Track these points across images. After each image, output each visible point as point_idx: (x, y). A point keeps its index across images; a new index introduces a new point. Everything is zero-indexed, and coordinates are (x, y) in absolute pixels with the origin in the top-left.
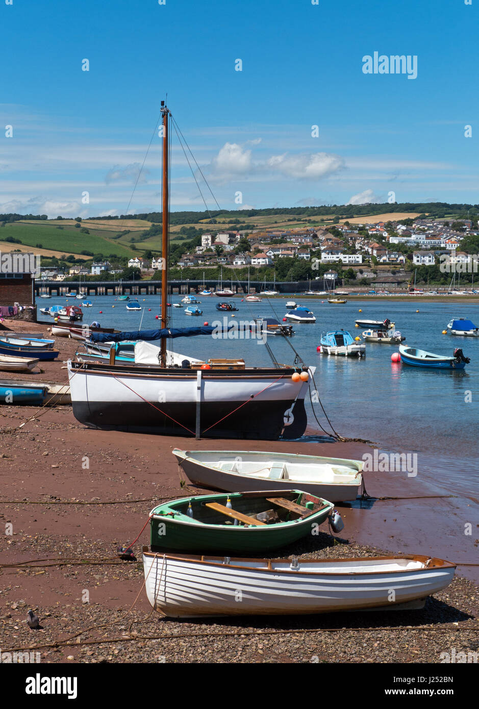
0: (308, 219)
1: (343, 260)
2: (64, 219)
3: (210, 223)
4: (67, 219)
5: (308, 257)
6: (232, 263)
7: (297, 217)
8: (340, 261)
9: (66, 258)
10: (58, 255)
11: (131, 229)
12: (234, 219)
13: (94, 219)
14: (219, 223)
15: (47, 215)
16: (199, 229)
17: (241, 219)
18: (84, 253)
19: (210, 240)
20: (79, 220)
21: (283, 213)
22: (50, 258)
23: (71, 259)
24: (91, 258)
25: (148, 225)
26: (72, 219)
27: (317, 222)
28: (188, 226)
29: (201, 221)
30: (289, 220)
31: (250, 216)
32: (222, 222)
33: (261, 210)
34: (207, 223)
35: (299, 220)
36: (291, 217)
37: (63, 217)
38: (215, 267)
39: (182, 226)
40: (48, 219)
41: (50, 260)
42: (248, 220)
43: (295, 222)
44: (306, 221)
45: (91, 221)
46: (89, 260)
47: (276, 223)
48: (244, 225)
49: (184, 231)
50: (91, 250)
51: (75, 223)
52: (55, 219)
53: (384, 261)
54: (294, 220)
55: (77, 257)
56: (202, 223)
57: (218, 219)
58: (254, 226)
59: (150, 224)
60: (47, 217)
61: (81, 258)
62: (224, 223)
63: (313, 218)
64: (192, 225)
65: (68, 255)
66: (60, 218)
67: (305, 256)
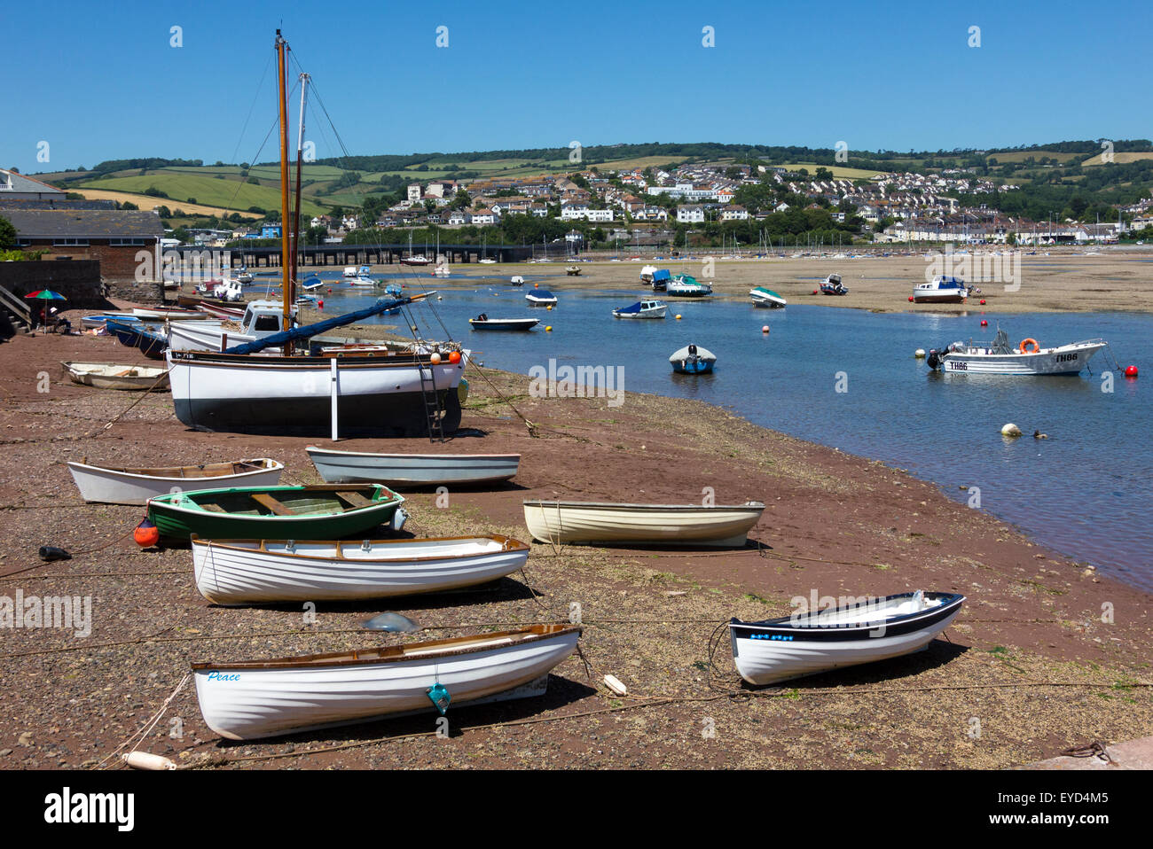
0: (546, 164)
1: (590, 216)
2: (225, 165)
3: (420, 170)
4: (229, 166)
5: (544, 214)
6: (447, 222)
7: (532, 162)
8: (586, 218)
9: (228, 217)
10: (219, 213)
11: (316, 179)
12: (450, 165)
13: (265, 165)
14: (432, 170)
15: (202, 159)
16: (406, 178)
17: (461, 165)
18: (253, 210)
19: (419, 192)
20: (245, 166)
21: (513, 157)
22: (208, 217)
23: (236, 218)
24: (263, 216)
25: (337, 173)
26: (236, 165)
27: (559, 168)
28: (391, 174)
29: (408, 167)
30: (522, 166)
31: (471, 161)
32: (435, 169)
33: (485, 153)
34: (415, 170)
35: (535, 166)
36: (525, 162)
37: (224, 163)
38: (425, 227)
39: (384, 173)
40: (204, 164)
41: (207, 220)
42: (469, 166)
43: (530, 168)
44: (544, 166)
45: (261, 168)
46: (259, 219)
47: (505, 169)
48: (464, 172)
49: (385, 181)
50: (263, 206)
51: (241, 170)
52: (213, 166)
53: (640, 217)
54: (529, 165)
55: (244, 215)
56: (410, 170)
57: (430, 165)
58: (477, 174)
59: (341, 172)
60: (202, 162)
61: (249, 217)
62: (438, 170)
63: (553, 164)
64: (397, 173)
65: (231, 213)
66: (220, 165)
67: (541, 211)
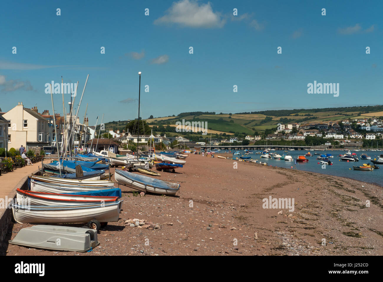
0: (345, 113)
1: (335, 137)
2: (223, 114)
3: (296, 115)
4: (225, 114)
5: (321, 136)
7: (340, 113)
8: (333, 137)
9: (222, 134)
10: (218, 133)
11: (256, 119)
12: (307, 114)
13: (238, 114)
14: (300, 116)
15: (215, 112)
16: (289, 119)
17: (311, 114)
19: (284, 127)
20: (230, 114)
21: (333, 111)
22: (215, 134)
23: (224, 135)
24: (234, 134)
25: (264, 117)
26: (227, 114)
27: (349, 115)
28: (283, 117)
29: (291, 115)
30: (336, 114)
31: (316, 112)
33: (322, 109)
34: (294, 116)
35: (340, 114)
36: (337, 112)
37: (223, 113)
38: (280, 140)
39: (281, 117)
40: (216, 114)
42: (315, 114)
44: (344, 114)
45: (236, 115)
46: (232, 135)
47: (329, 115)
48: (312, 117)
51: (229, 116)
52: (219, 114)
53: (353, 137)
54: (338, 114)
55: (227, 134)
57: (299, 114)
59: (265, 116)
60: (215, 113)
61: (229, 134)
62: (302, 116)
63: (348, 113)
64: (286, 117)
65: (223, 133)
66: (221, 114)
